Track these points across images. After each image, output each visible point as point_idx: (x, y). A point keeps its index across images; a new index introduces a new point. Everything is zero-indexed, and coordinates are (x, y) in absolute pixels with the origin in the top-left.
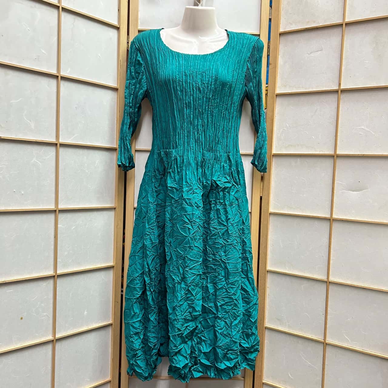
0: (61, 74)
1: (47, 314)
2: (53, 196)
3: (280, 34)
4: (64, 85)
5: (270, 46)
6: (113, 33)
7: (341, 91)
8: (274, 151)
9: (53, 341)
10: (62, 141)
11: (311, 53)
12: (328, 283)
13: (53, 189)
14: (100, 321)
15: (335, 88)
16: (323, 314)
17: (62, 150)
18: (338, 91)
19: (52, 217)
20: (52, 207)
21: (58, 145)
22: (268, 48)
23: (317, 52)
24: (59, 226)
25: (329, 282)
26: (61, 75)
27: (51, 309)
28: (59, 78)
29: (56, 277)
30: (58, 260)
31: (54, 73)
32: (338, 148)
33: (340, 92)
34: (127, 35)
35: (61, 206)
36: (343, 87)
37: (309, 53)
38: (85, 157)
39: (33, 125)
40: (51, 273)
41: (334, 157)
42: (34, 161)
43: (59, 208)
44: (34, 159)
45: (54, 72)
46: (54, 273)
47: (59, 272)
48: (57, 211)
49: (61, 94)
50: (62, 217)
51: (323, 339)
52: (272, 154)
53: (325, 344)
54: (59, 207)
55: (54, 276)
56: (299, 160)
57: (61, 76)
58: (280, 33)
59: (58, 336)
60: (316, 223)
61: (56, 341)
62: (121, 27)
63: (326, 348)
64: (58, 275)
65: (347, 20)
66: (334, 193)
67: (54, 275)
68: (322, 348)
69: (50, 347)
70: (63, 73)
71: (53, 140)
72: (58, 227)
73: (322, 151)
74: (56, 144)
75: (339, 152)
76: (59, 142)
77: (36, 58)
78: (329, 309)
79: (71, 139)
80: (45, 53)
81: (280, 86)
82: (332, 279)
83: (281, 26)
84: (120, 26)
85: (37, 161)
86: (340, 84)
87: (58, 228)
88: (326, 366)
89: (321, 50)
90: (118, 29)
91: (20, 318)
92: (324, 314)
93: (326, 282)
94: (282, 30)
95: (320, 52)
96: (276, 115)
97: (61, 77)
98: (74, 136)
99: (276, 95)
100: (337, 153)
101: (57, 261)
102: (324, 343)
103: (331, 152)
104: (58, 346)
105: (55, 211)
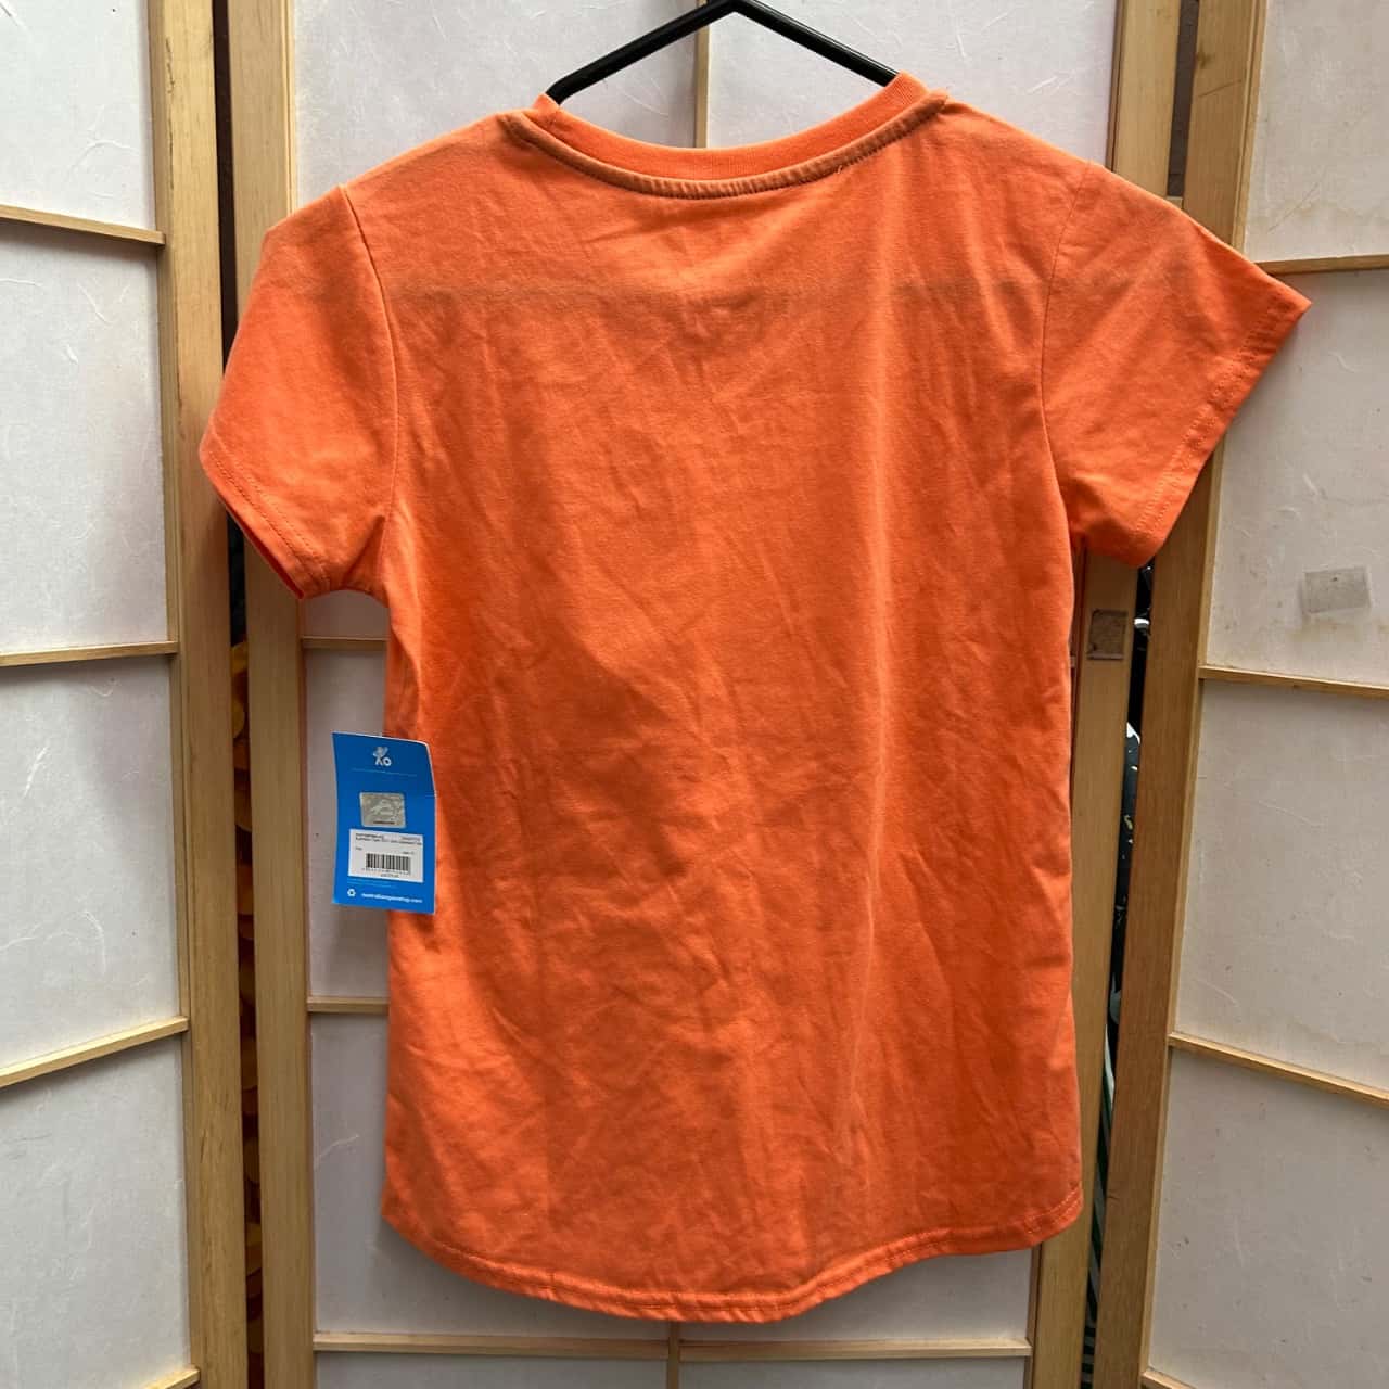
8: (1216, 655)
52: (1197, 676)
81: (1267, 213)
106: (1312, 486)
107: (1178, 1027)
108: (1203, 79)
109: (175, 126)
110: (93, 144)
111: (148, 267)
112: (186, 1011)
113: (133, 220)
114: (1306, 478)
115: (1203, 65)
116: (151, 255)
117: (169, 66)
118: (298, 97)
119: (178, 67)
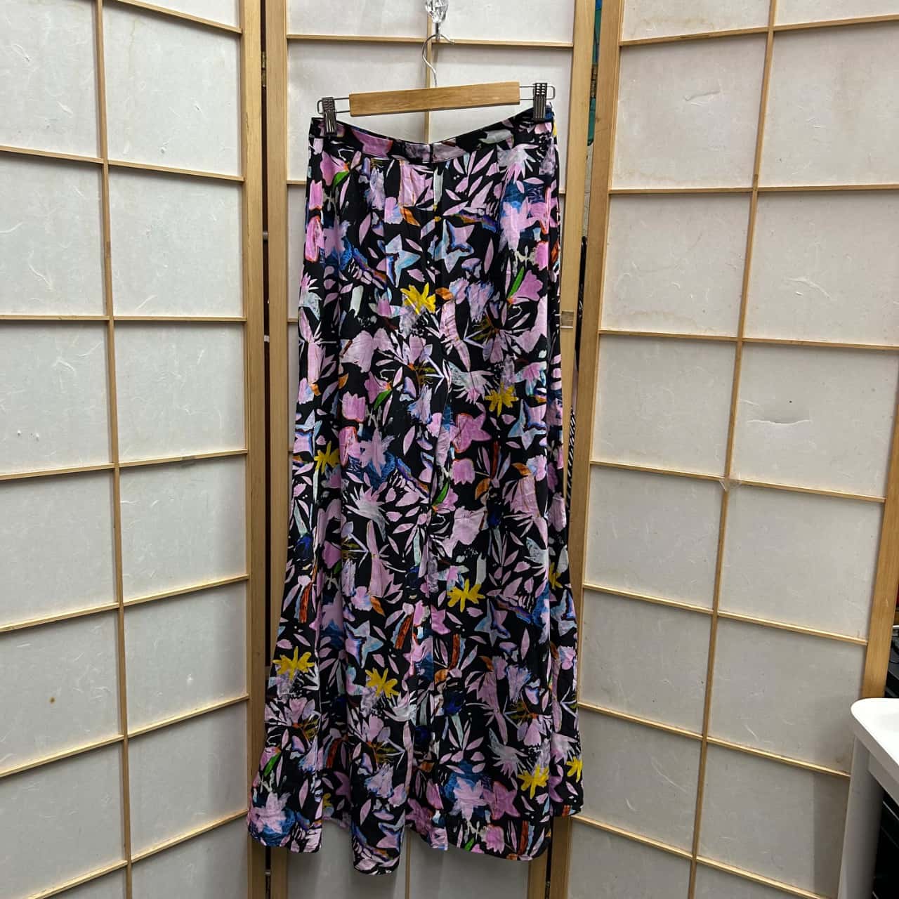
0: (109, 159)
1: (106, 688)
2: (105, 437)
3: (621, 47)
4: (117, 184)
5: (597, 75)
6: (227, 48)
7: (758, 193)
8: (604, 326)
9: (122, 741)
10: (118, 313)
11: (692, 98)
12: (715, 619)
13: (105, 422)
14: (222, 695)
15: (747, 184)
16: (703, 683)
17: (120, 336)
18: (752, 192)
19: (104, 484)
20: (105, 462)
21: (112, 323)
22: (592, 80)
23: (705, 95)
24: (121, 502)
25: (718, 617)
26: (108, 161)
27: (114, 678)
28: (106, 168)
29: (121, 611)
30: (123, 575)
31: (93, 159)
32: (747, 323)
33: (755, 194)
34: (262, 51)
35: (125, 459)
36: (762, 184)
37: (686, 97)
38: (174, 346)
39: (50, 284)
40: (110, 603)
41: (739, 344)
42: (60, 363)
43: (120, 462)
44: (60, 359)
45: (91, 154)
46: (117, 602)
47: (127, 600)
48: (117, 470)
49: (112, 205)
50: (127, 484)
51: (701, 733)
52: (598, 333)
53: (704, 744)
54: (120, 459)
55: (117, 609)
56: (658, 347)
57: (110, 163)
58: (621, 45)
59: (132, 731)
60: (694, 490)
61: (128, 743)
62: (246, 32)
63: (705, 752)
64: (124, 607)
65: (779, 23)
66: (734, 424)
67: (118, 606)
68: (699, 751)
69: (115, 755)
70: (114, 157)
71: (98, 313)
72: (119, 504)
73: (711, 329)
74: (106, 323)
75: (748, 335)
76: (114, 317)
77: (48, 127)
78: (715, 671)
79: (137, 308)
80: (69, 110)
81: (619, 173)
82: (724, 610)
83: (624, 26)
84: (242, 31)
85: (67, 364)
86: (756, 177)
87: (121, 505)
88: (705, 786)
89: (714, 93)
90: (238, 37)
91: (49, 699)
92: (705, 682)
93: (711, 616)
94: (625, 38)
95: (712, 96)
96: (608, 242)
97: (109, 165)
98: (147, 300)
99: (610, 195)
100: (745, 336)
101: (121, 577)
102: (702, 742)
103: (732, 333)
104: (133, 751)
105: (112, 470)
106: (635, 266)
107: (593, 457)
108: (597, 126)
109: (249, 142)
110: (222, 148)
111: (238, 190)
112: (247, 447)
113: (233, 173)
114: (633, 263)
115: (598, 121)
116: (240, 185)
117: (247, 122)
118: (289, 129)
119: (250, 121)
